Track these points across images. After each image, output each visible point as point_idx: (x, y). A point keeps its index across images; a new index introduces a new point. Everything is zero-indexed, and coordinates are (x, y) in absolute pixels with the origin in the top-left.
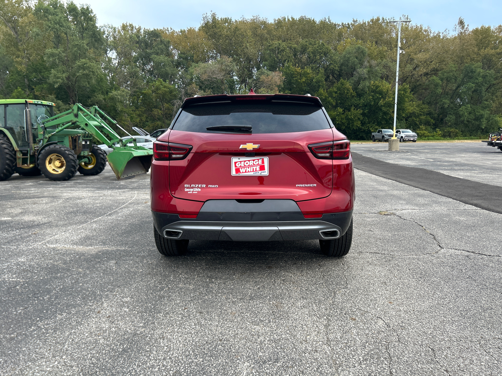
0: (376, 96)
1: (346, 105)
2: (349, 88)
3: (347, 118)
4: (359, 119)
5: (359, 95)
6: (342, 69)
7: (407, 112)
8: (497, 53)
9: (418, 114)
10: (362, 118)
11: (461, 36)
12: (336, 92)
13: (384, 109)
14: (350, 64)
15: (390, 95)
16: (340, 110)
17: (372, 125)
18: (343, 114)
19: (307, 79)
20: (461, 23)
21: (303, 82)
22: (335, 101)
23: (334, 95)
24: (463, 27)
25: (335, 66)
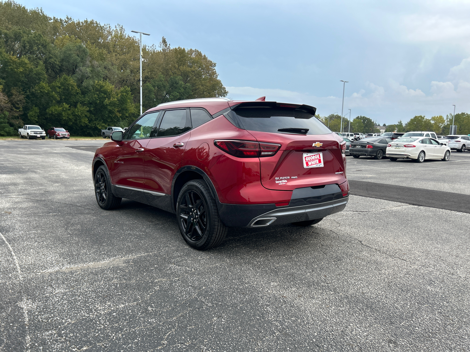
0: (101, 95)
1: (71, 102)
2: (73, 85)
3: (73, 114)
4: (86, 116)
5: (84, 93)
6: (63, 64)
7: (130, 112)
8: (192, 71)
9: (137, 114)
10: (88, 114)
11: (164, 52)
12: (59, 88)
13: (109, 107)
14: (71, 61)
15: (114, 95)
16: (66, 106)
17: (98, 122)
18: (69, 110)
19: (25, 70)
20: (164, 41)
21: (21, 72)
22: (59, 96)
23: (58, 90)
24: (166, 45)
25: (56, 60)
